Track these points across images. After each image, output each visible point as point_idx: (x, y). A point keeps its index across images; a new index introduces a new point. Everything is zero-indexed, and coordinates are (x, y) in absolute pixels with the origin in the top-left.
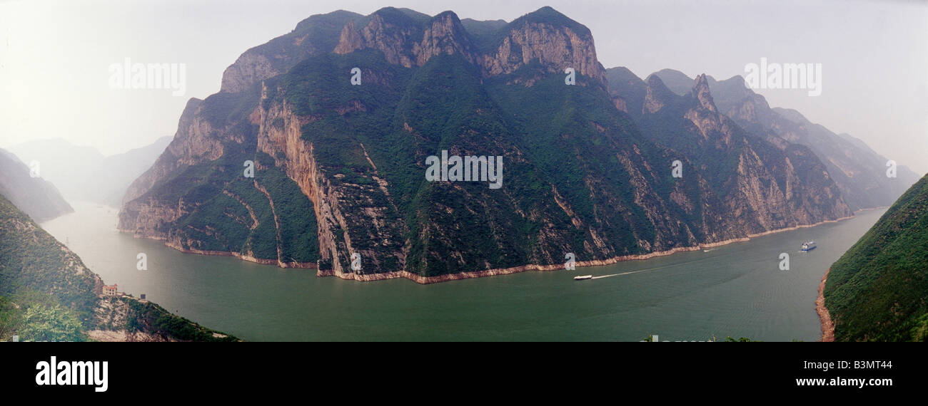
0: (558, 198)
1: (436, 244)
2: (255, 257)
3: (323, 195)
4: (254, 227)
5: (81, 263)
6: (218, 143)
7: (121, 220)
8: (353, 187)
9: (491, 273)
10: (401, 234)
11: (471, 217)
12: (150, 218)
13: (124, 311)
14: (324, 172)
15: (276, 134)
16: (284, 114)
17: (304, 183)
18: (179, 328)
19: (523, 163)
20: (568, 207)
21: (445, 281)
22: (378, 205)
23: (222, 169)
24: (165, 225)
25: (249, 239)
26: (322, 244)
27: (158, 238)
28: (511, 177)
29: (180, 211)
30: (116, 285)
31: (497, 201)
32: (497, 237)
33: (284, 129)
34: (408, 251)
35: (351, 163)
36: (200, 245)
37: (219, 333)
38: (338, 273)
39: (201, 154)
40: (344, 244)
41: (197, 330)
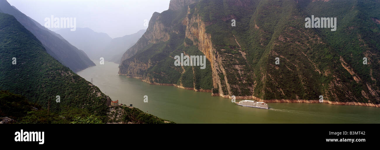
0: (344, 64)
1: (269, 84)
2: (183, 86)
3: (215, 59)
4: (183, 73)
5: (100, 91)
6: (167, 34)
7: (120, 69)
8: (229, 55)
9: (299, 101)
10: (252, 78)
11: (289, 72)
12: (134, 68)
13: (122, 113)
14: (216, 48)
15: (194, 30)
16: (198, 21)
17: (207, 53)
18: (148, 119)
19: (321, 44)
20: (351, 70)
21: (274, 102)
22: (241, 64)
23: (169, 46)
24: (142, 71)
25: (181, 78)
26: (214, 81)
27: (138, 78)
28: (314, 52)
29: (149, 65)
30: (118, 101)
31: (304, 64)
32: (303, 83)
33: (197, 28)
34: (255, 87)
35: (228, 44)
36: (158, 81)
37: (167, 121)
38: (221, 95)
39: (159, 38)
40: (224, 81)
41: (157, 120)
